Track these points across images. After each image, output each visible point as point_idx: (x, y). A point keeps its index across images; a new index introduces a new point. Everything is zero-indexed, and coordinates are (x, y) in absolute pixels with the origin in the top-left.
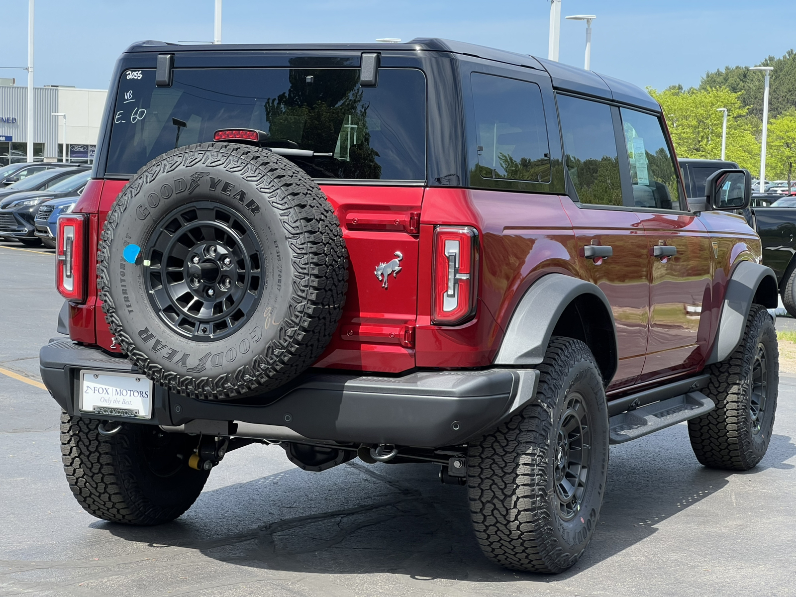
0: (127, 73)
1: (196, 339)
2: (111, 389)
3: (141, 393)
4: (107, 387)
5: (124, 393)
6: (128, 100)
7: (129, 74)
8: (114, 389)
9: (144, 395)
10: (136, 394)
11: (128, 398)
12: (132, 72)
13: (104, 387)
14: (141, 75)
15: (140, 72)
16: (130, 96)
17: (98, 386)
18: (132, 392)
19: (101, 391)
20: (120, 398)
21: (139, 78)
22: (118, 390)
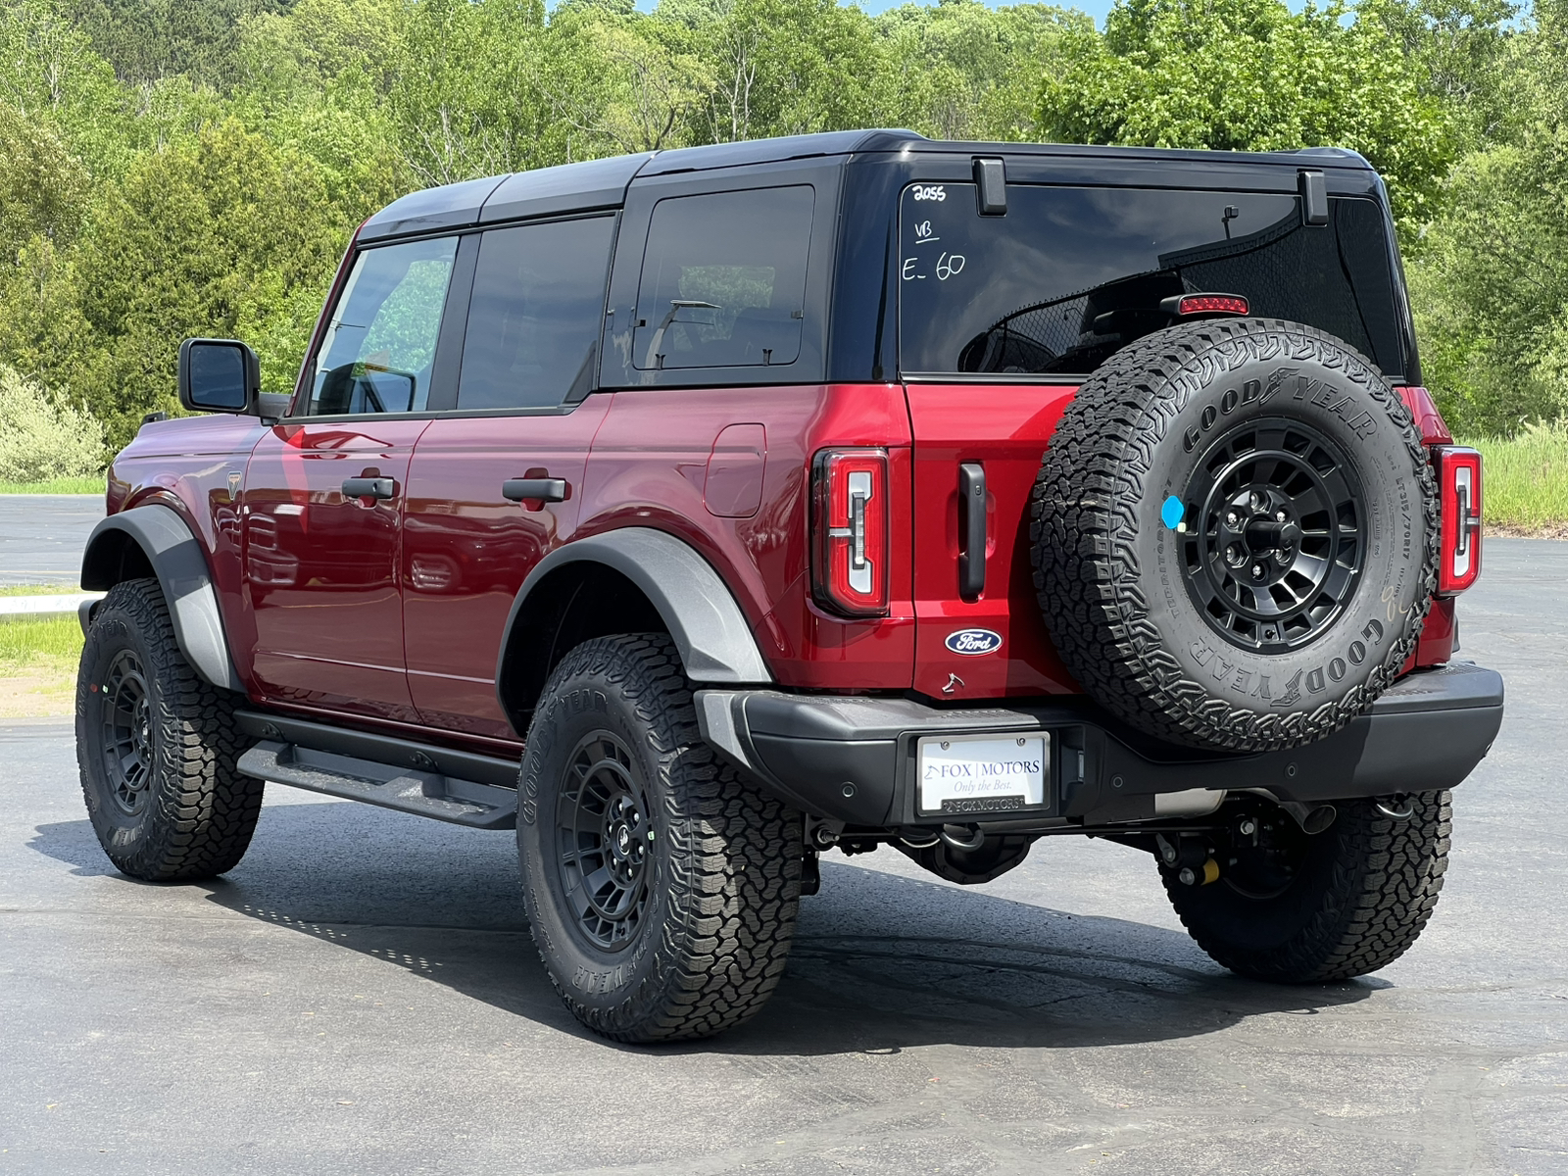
0: (914, 189)
1: (1268, 650)
2: (975, 766)
3: (1026, 766)
4: (967, 763)
5: (998, 768)
6: (923, 238)
7: (918, 191)
8: (980, 764)
9: (1032, 767)
10: (1018, 767)
11: (1003, 777)
12: (924, 187)
13: (961, 763)
14: (944, 194)
15: (941, 188)
16: (927, 232)
17: (950, 762)
18: (1011, 766)
19: (955, 771)
20: (991, 779)
21: (940, 199)
22: (987, 765)
